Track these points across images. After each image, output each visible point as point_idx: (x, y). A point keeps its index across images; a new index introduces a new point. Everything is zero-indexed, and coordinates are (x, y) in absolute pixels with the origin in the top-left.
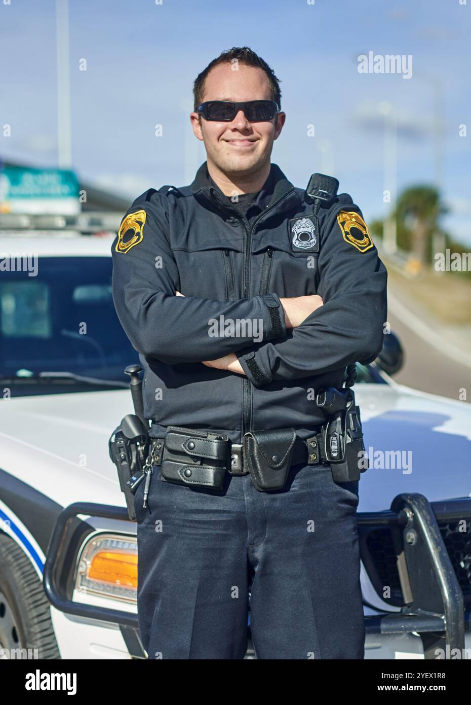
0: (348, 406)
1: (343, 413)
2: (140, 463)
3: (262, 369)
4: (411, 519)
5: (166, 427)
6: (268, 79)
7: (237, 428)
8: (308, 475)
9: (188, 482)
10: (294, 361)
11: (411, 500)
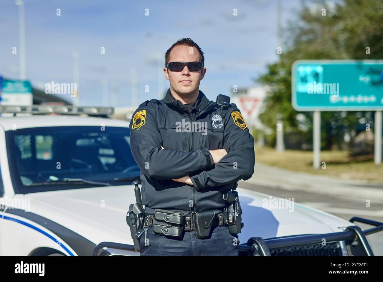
0: (236, 199)
1: (234, 203)
2: (141, 226)
3: (202, 183)
4: (257, 249)
5: (154, 209)
6: (198, 52)
7: (188, 210)
8: (219, 230)
9: (166, 234)
10: (216, 179)
11: (258, 240)
